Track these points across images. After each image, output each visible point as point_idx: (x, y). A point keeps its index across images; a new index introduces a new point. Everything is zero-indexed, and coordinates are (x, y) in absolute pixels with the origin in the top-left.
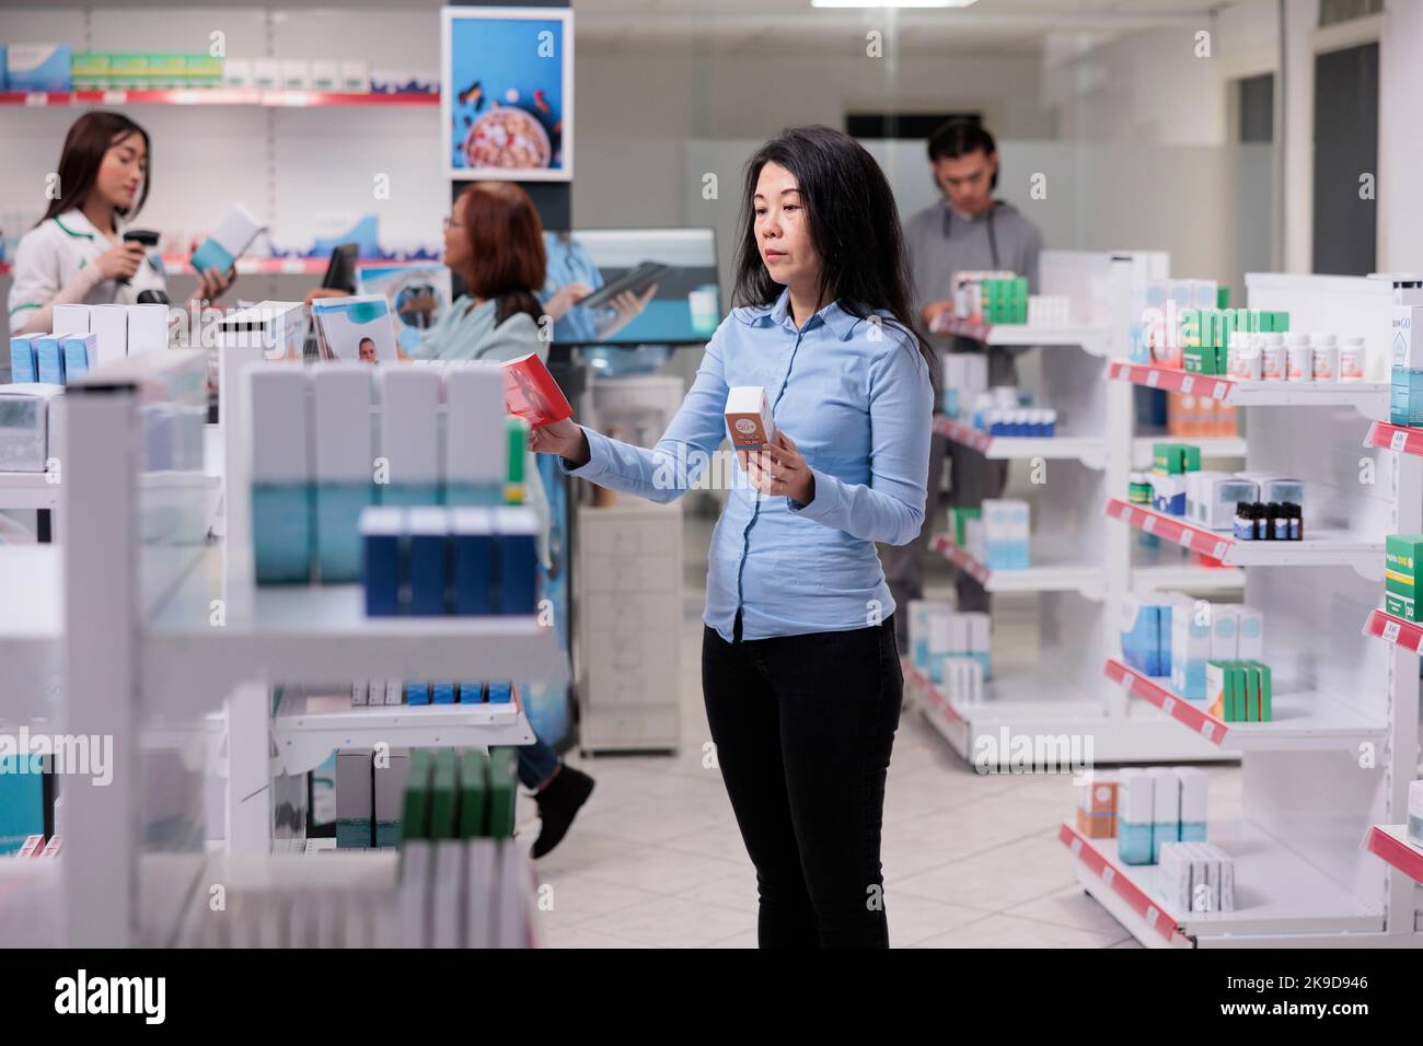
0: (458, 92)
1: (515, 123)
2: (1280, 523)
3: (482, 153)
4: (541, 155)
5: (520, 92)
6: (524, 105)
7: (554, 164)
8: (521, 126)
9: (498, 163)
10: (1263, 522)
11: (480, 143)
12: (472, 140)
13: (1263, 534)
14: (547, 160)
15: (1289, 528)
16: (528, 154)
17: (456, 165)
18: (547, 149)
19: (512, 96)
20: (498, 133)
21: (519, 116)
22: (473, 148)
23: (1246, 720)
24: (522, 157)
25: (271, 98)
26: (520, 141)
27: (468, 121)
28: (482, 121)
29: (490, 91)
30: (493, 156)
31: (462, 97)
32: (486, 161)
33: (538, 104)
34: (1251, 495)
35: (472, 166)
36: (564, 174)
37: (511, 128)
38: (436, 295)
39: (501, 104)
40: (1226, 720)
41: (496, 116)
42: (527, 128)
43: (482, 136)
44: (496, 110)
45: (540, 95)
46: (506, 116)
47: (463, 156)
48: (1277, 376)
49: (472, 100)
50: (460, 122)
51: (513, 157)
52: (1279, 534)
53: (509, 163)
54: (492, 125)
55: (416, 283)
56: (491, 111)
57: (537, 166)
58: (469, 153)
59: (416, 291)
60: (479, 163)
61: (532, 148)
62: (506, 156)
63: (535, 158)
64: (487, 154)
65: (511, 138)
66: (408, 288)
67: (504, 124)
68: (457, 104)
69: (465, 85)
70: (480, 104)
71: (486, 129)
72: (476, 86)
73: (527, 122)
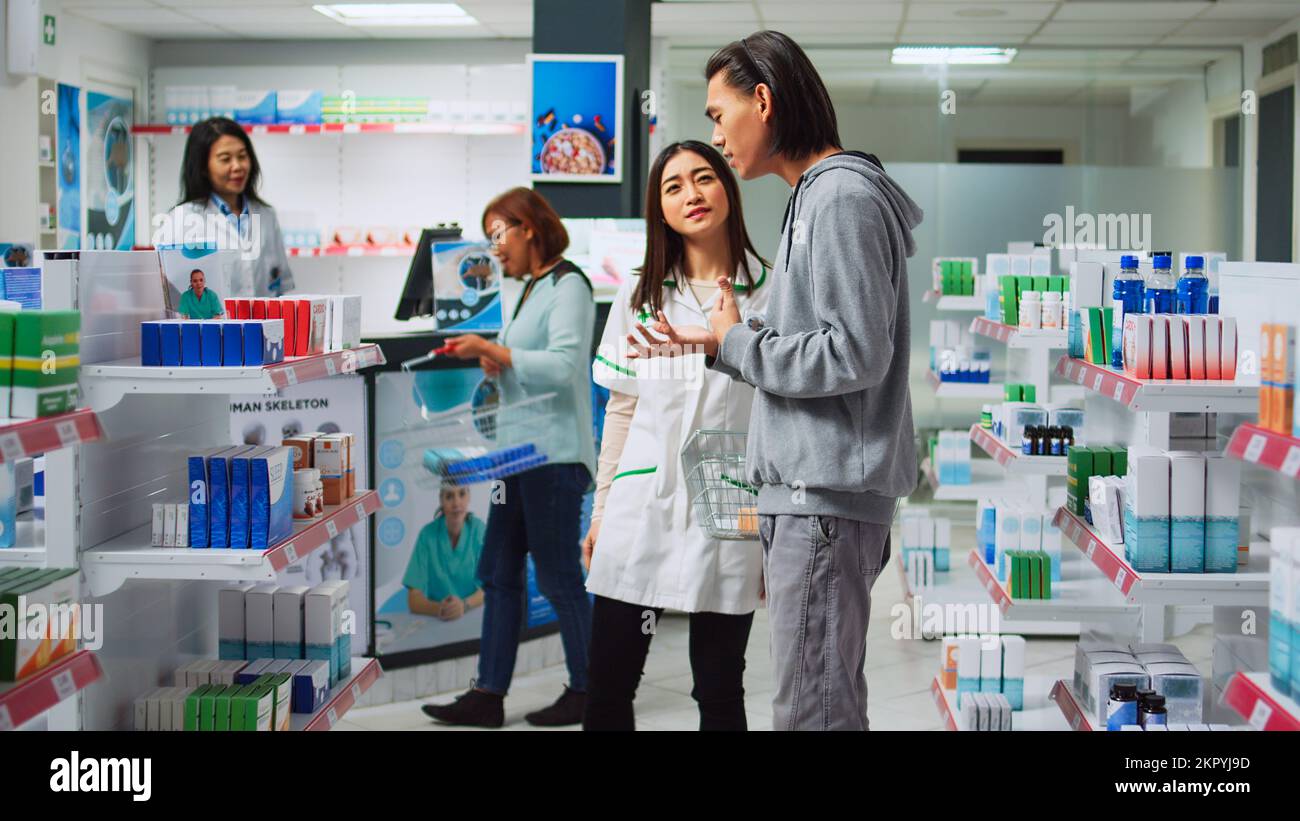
0: (537, 115)
1: (579, 139)
2: (1055, 441)
3: (555, 162)
4: (599, 164)
5: (583, 117)
6: (585, 126)
7: (609, 171)
8: (584, 141)
9: (566, 170)
10: (1041, 441)
11: (553, 154)
12: (547, 153)
13: (1040, 450)
14: (602, 168)
15: (1061, 446)
16: (589, 163)
17: (536, 171)
18: (603, 160)
19: (577, 119)
20: (567, 147)
21: (582, 134)
22: (548, 158)
23: (1030, 597)
24: (584, 165)
26: (583, 153)
27: (544, 138)
28: (555, 139)
29: (561, 115)
30: (563, 164)
31: (539, 120)
32: (558, 168)
33: (597, 125)
34: (1041, 420)
35: (548, 172)
36: (614, 177)
37: (576, 143)
38: (491, 264)
39: (571, 125)
40: (1013, 596)
41: (565, 134)
42: (588, 144)
43: (555, 149)
44: (565, 129)
45: (598, 119)
46: (572, 134)
47: (541, 164)
48: (1053, 325)
49: (547, 121)
50: (538, 138)
51: (578, 165)
52: (1054, 450)
53: (574, 169)
54: (563, 141)
55: (475, 255)
56: (562, 131)
57: (596, 171)
58: (545, 161)
59: (476, 261)
60: (552, 169)
61: (592, 158)
62: (572, 164)
63: (594, 166)
64: (559, 162)
65: (576, 152)
66: (470, 259)
67: (571, 141)
68: (536, 125)
69: (543, 111)
70: (554, 126)
71: (557, 143)
72: (551, 112)
73: (588, 139)
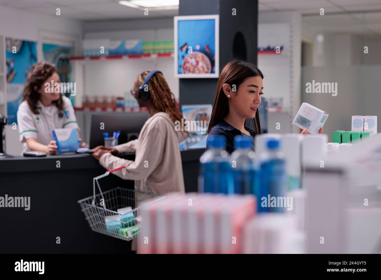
0: (179, 46)
1: (199, 57)
3: (188, 68)
4: (208, 69)
5: (201, 46)
6: (202, 51)
7: (213, 72)
8: (201, 58)
9: (194, 72)
11: (187, 65)
12: (185, 64)
14: (210, 71)
16: (203, 68)
17: (179, 73)
18: (210, 67)
19: (198, 47)
20: (193, 61)
21: (200, 55)
24: (201, 69)
26: (201, 64)
27: (183, 57)
28: (188, 57)
29: (190, 46)
30: (192, 70)
31: (181, 48)
32: (189, 71)
33: (207, 50)
35: (185, 73)
36: (215, 75)
37: (198, 59)
39: (195, 50)
41: (192, 55)
42: (203, 59)
43: (188, 62)
44: (192, 53)
46: (196, 55)
47: (182, 70)
49: (184, 49)
50: (181, 57)
51: (199, 70)
53: (197, 72)
54: (191, 58)
57: (207, 72)
58: (184, 68)
60: (187, 72)
61: (205, 66)
62: (196, 69)
63: (206, 70)
64: (190, 68)
65: (197, 63)
67: (195, 58)
68: (180, 51)
69: (182, 44)
70: (187, 51)
71: (189, 60)
72: (186, 44)
73: (203, 57)
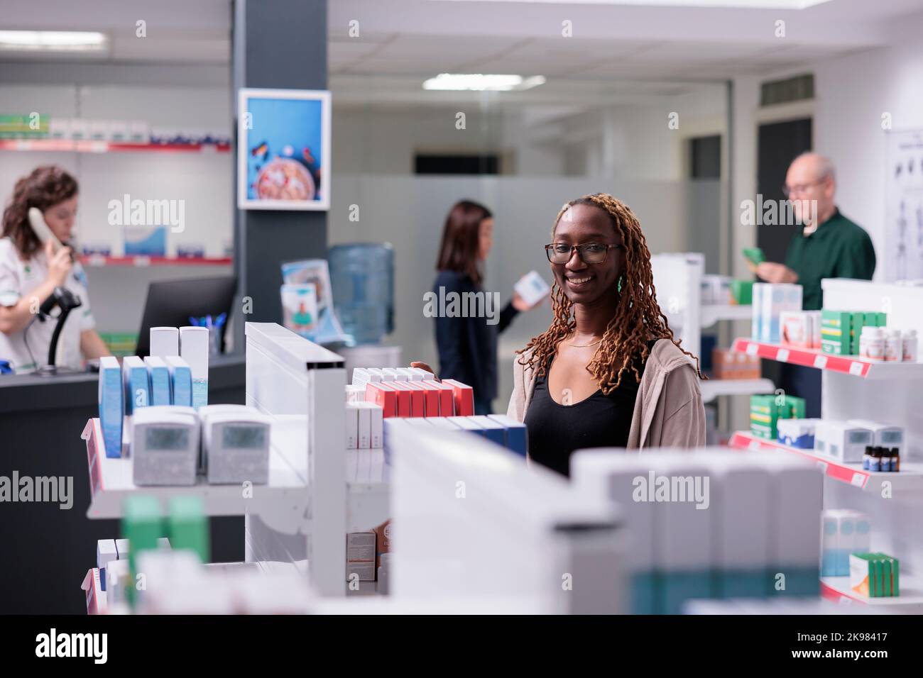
0: (251, 147)
1: (290, 170)
3: (268, 190)
4: (308, 191)
5: (295, 148)
6: (297, 158)
7: (316, 197)
8: (294, 171)
9: (279, 197)
11: (266, 184)
12: (261, 181)
14: (311, 195)
16: (298, 191)
17: (250, 196)
18: (311, 188)
19: (288, 151)
20: (278, 177)
21: (293, 166)
22: (261, 187)
24: (294, 192)
25: (82, 147)
26: (294, 183)
27: (258, 168)
28: (267, 168)
29: (273, 148)
30: (275, 192)
31: (254, 152)
32: (270, 195)
33: (306, 157)
35: (261, 199)
36: (323, 204)
37: (288, 174)
39: (281, 156)
41: (278, 165)
42: (298, 173)
43: (267, 178)
44: (277, 161)
45: (307, 151)
46: (284, 165)
47: (254, 193)
49: (261, 153)
50: (253, 170)
51: (289, 193)
53: (285, 197)
54: (275, 171)
56: (274, 161)
57: (305, 199)
58: (259, 190)
60: (265, 196)
61: (302, 187)
62: (284, 192)
63: (303, 193)
64: (271, 191)
65: (287, 180)
67: (283, 170)
68: (251, 155)
69: (256, 143)
70: (266, 156)
71: (270, 174)
72: (263, 144)
73: (298, 169)
